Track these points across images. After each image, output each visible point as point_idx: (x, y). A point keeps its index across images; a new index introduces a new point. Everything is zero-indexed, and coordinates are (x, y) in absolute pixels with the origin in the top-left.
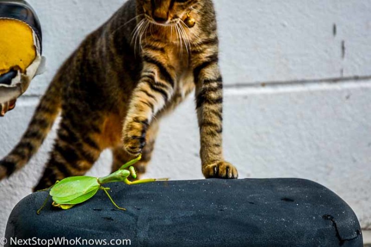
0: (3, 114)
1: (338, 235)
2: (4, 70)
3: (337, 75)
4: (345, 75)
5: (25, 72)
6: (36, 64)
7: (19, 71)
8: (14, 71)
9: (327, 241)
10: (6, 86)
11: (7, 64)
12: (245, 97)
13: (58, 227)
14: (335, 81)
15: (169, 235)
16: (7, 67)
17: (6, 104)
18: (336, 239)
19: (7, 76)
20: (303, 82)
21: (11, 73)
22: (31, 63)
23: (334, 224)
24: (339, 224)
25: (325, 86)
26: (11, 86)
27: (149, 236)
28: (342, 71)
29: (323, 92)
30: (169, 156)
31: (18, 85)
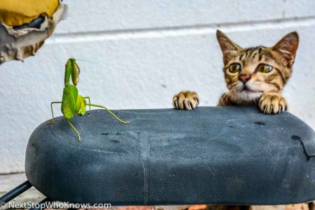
0: (34, 53)
1: (305, 152)
2: (34, 16)
3: (280, 17)
4: (287, 16)
5: (52, 18)
6: (60, 11)
7: (46, 17)
8: (42, 17)
9: (296, 158)
10: (37, 30)
11: (37, 11)
12: (204, 36)
13: (74, 149)
14: (278, 21)
15: (167, 154)
16: (37, 14)
17: (36, 45)
18: (304, 155)
19: (36, 21)
20: (251, 23)
21: (40, 19)
22: (56, 10)
23: (302, 143)
24: (306, 143)
25: (271, 26)
26: (40, 30)
27: (151, 155)
28: (284, 13)
29: (268, 31)
30: (140, 87)
31: (47, 29)
